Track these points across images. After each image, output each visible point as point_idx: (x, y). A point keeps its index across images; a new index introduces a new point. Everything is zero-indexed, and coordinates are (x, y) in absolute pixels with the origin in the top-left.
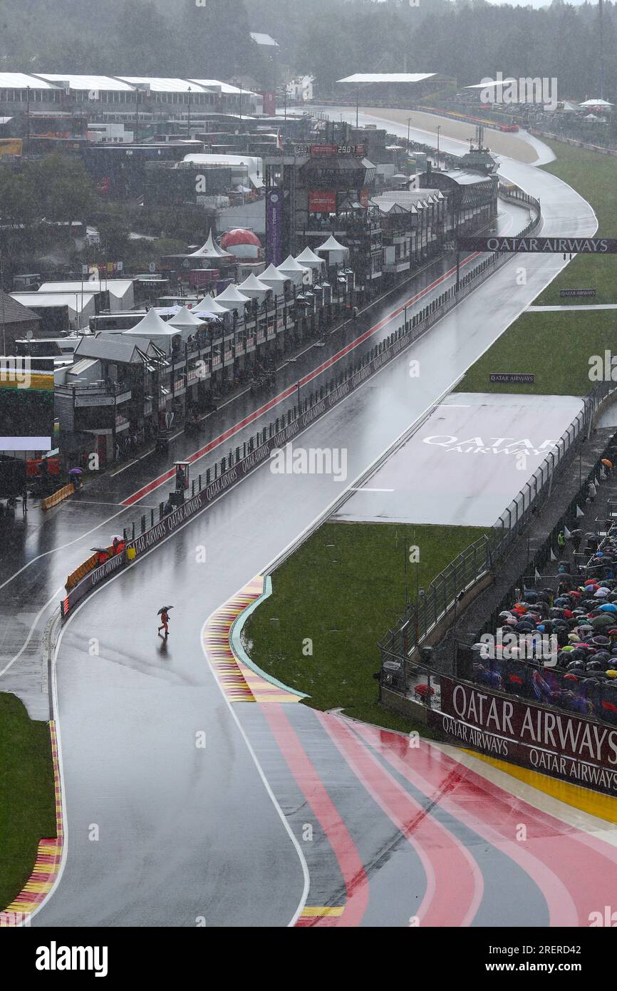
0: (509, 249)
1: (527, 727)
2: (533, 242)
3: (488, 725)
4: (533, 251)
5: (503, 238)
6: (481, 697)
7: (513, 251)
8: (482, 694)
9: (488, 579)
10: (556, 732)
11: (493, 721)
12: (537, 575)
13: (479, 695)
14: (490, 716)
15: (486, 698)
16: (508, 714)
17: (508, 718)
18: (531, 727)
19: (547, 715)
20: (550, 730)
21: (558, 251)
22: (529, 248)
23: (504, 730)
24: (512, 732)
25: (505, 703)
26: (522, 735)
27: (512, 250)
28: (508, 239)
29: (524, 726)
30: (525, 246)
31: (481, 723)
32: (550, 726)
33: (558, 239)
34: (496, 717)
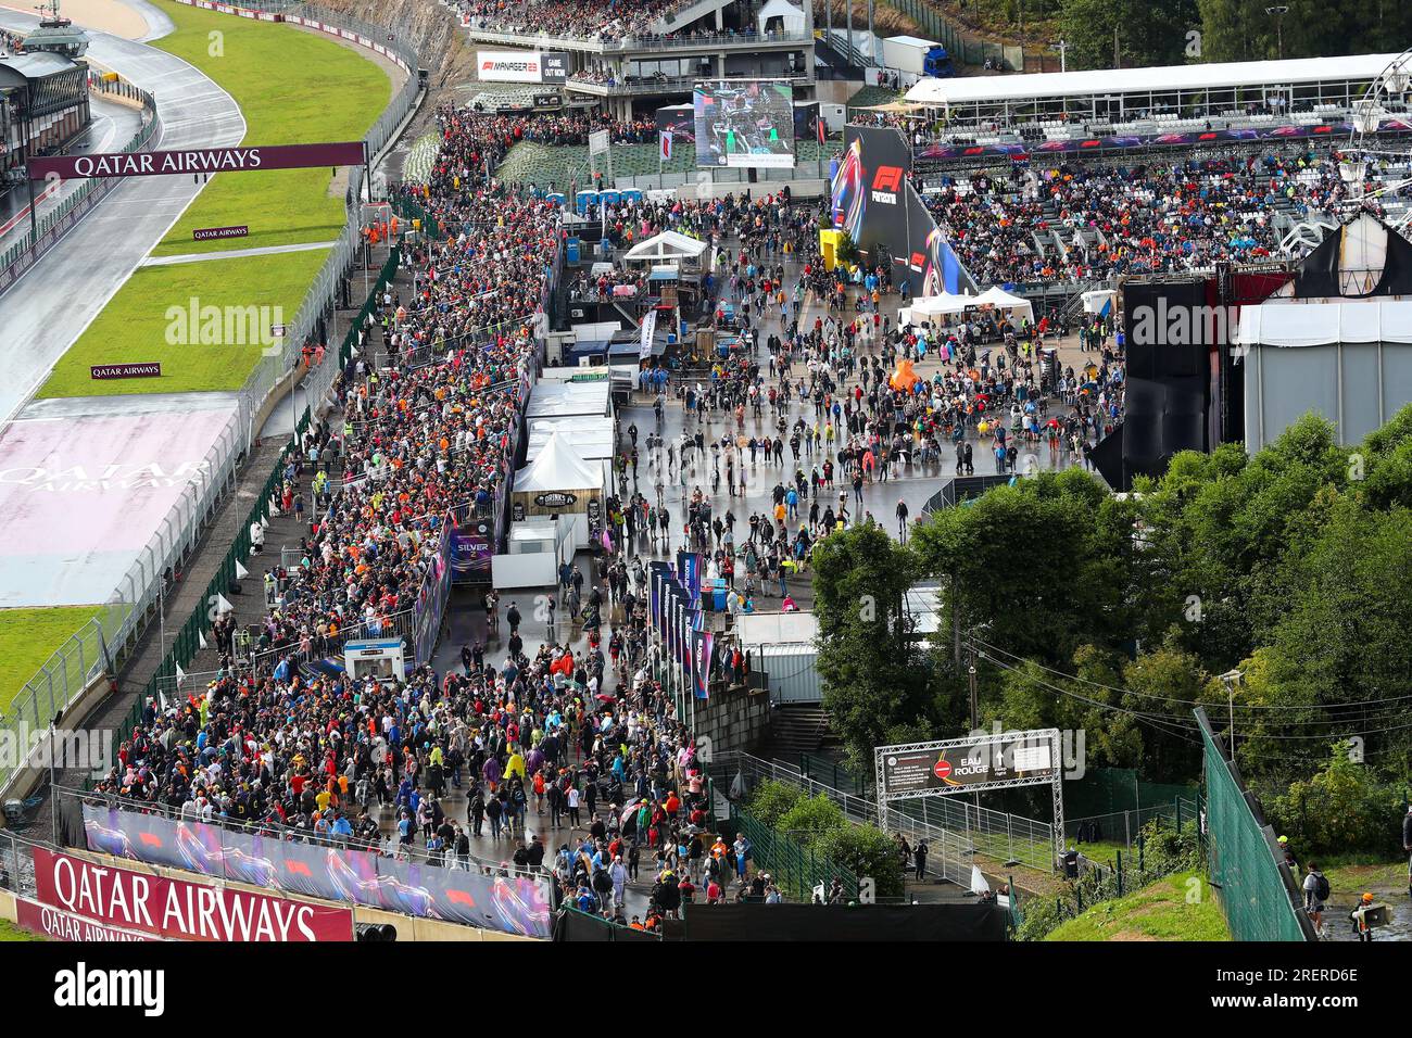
0: (109, 172)
1: (172, 913)
2: (146, 160)
3: (111, 915)
4: (147, 173)
5: (99, 157)
6: (99, 873)
7: (117, 175)
8: (100, 867)
9: (105, 685)
10: (216, 916)
11: (118, 909)
12: (180, 672)
13: (94, 870)
14: (114, 902)
15: (105, 873)
16: (141, 895)
17: (142, 901)
18: (178, 913)
19: (201, 891)
20: (208, 914)
21: (185, 171)
22: (139, 167)
23: (138, 920)
24: (150, 923)
25: (136, 879)
26: (165, 926)
27: (113, 174)
28: (107, 157)
29: (168, 912)
30: (134, 166)
31: (101, 913)
32: (207, 907)
33: (184, 153)
34: (123, 902)
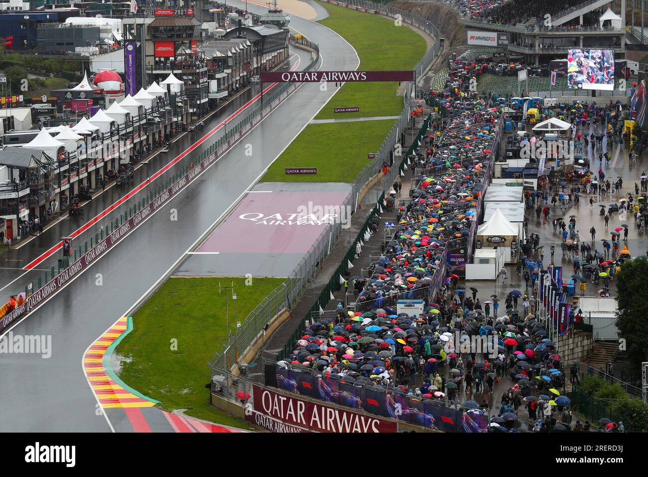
0: (297, 80)
1: (315, 419)
2: (314, 75)
3: (287, 418)
4: (314, 81)
5: (293, 73)
6: (282, 399)
7: (301, 81)
8: (283, 396)
9: (287, 314)
10: (335, 421)
11: (290, 415)
12: (321, 310)
13: (280, 397)
14: (288, 412)
15: (285, 399)
16: (301, 410)
17: (301, 413)
18: (317, 419)
19: (328, 410)
20: (331, 420)
21: (331, 81)
22: (311, 79)
23: (299, 421)
24: (304, 423)
25: (299, 403)
26: (311, 425)
27: (299, 81)
28: (296, 73)
29: (313, 419)
30: (308, 77)
31: (283, 417)
32: (331, 417)
33: (331, 73)
34: (293, 413)
